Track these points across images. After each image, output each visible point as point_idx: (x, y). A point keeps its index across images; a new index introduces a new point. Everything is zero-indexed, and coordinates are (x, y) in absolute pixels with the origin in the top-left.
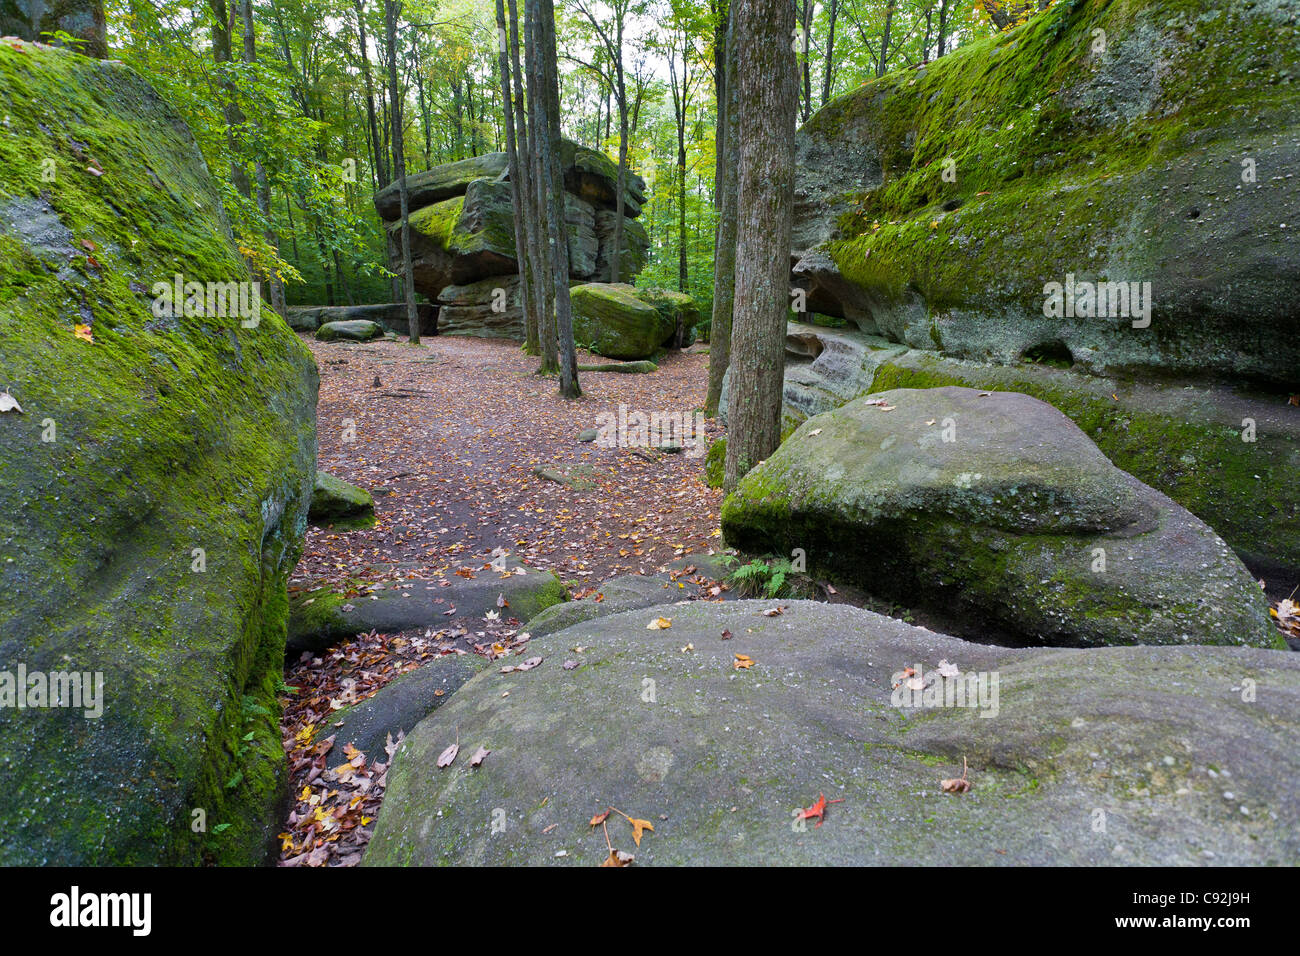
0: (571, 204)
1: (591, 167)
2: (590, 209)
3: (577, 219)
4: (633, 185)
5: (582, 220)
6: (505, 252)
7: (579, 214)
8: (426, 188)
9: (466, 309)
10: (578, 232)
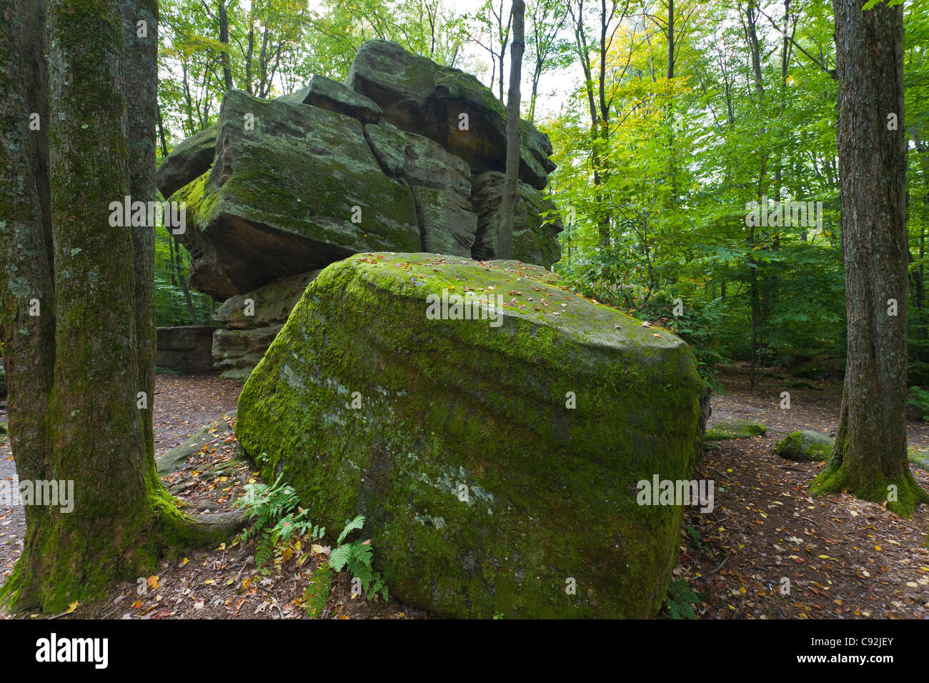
0: (429, 154)
1: (461, 89)
2: (463, 166)
3: (438, 179)
4: (533, 141)
5: (448, 180)
6: (277, 221)
7: (443, 171)
8: (203, 147)
9: (243, 333)
10: (440, 199)
